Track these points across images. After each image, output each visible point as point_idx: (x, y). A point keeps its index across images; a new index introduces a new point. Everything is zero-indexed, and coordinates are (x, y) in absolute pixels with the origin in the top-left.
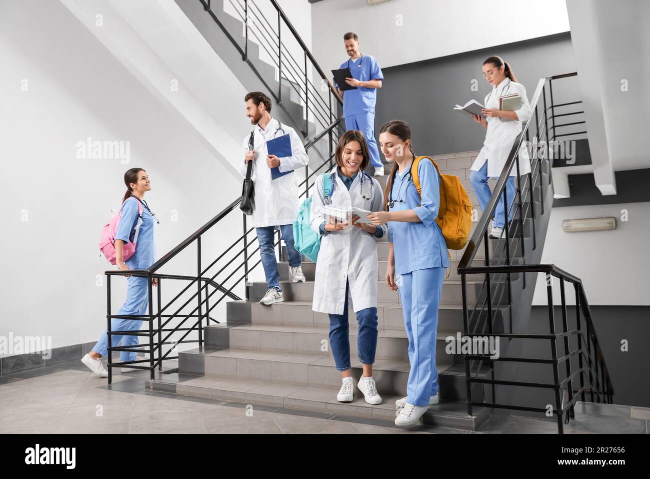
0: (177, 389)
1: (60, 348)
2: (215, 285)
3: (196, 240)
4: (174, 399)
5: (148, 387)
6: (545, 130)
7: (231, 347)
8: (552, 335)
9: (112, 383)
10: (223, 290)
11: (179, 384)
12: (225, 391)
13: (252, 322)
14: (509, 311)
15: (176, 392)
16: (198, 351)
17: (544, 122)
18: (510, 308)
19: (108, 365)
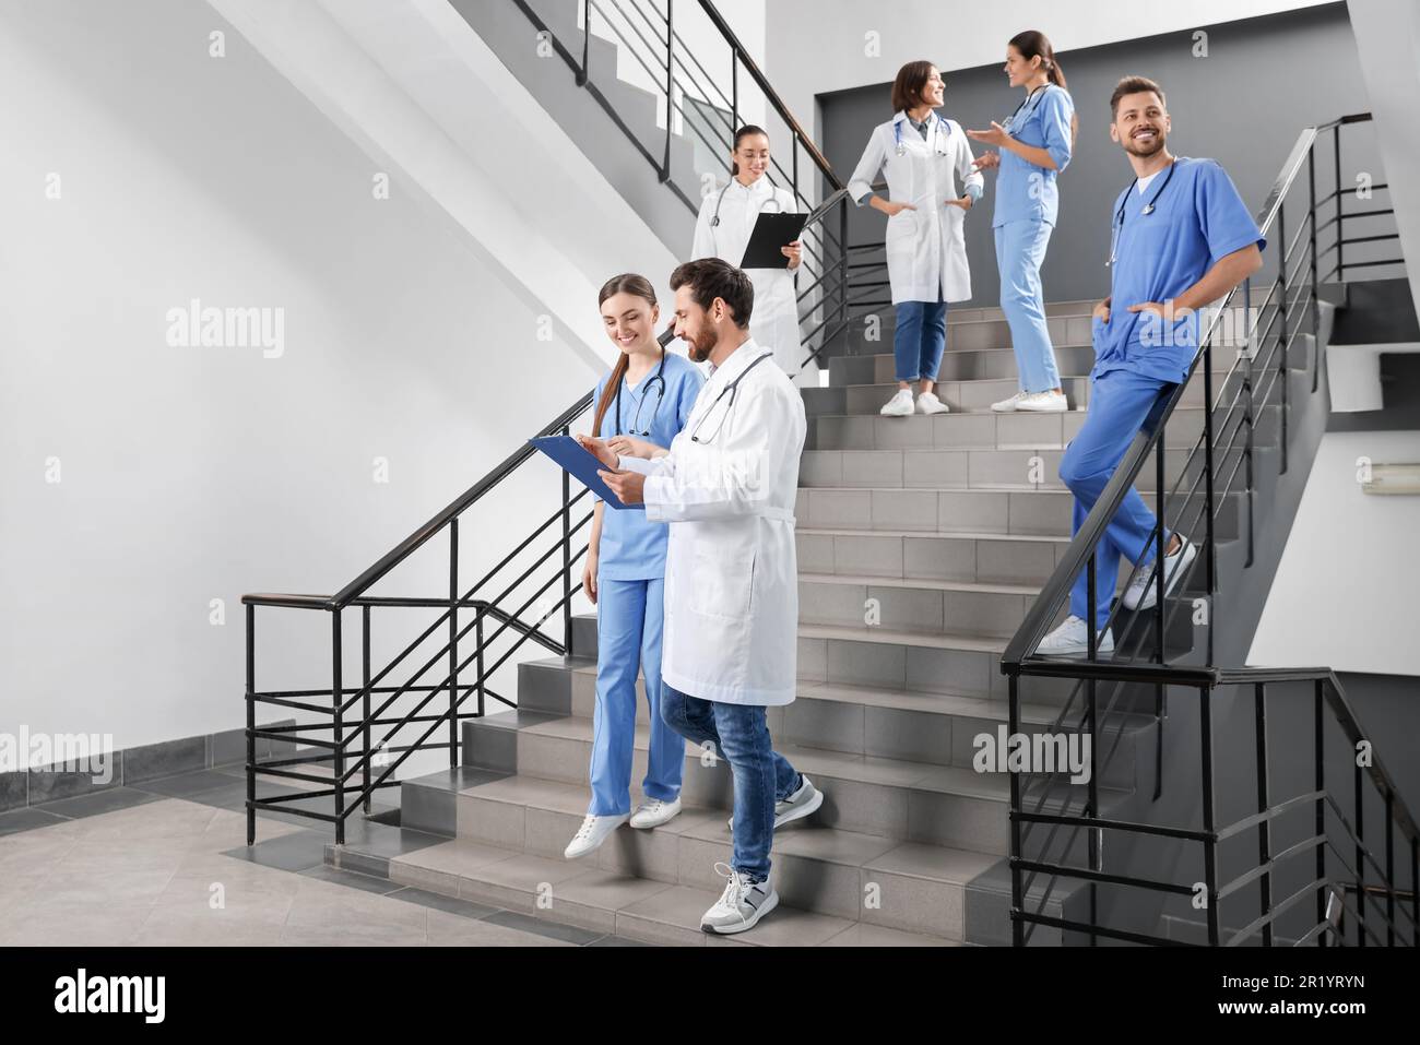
0: (391, 871)
1: (155, 745)
2: (500, 615)
3: (448, 527)
4: (381, 897)
5: (329, 860)
6: (1309, 258)
7: (519, 772)
8: (1206, 832)
9: (255, 842)
10: (520, 626)
11: (397, 859)
12: (490, 885)
13: (574, 714)
14: (1155, 733)
15: (388, 877)
16: (447, 779)
17: (1309, 238)
18: (1160, 724)
19: (247, 804)
